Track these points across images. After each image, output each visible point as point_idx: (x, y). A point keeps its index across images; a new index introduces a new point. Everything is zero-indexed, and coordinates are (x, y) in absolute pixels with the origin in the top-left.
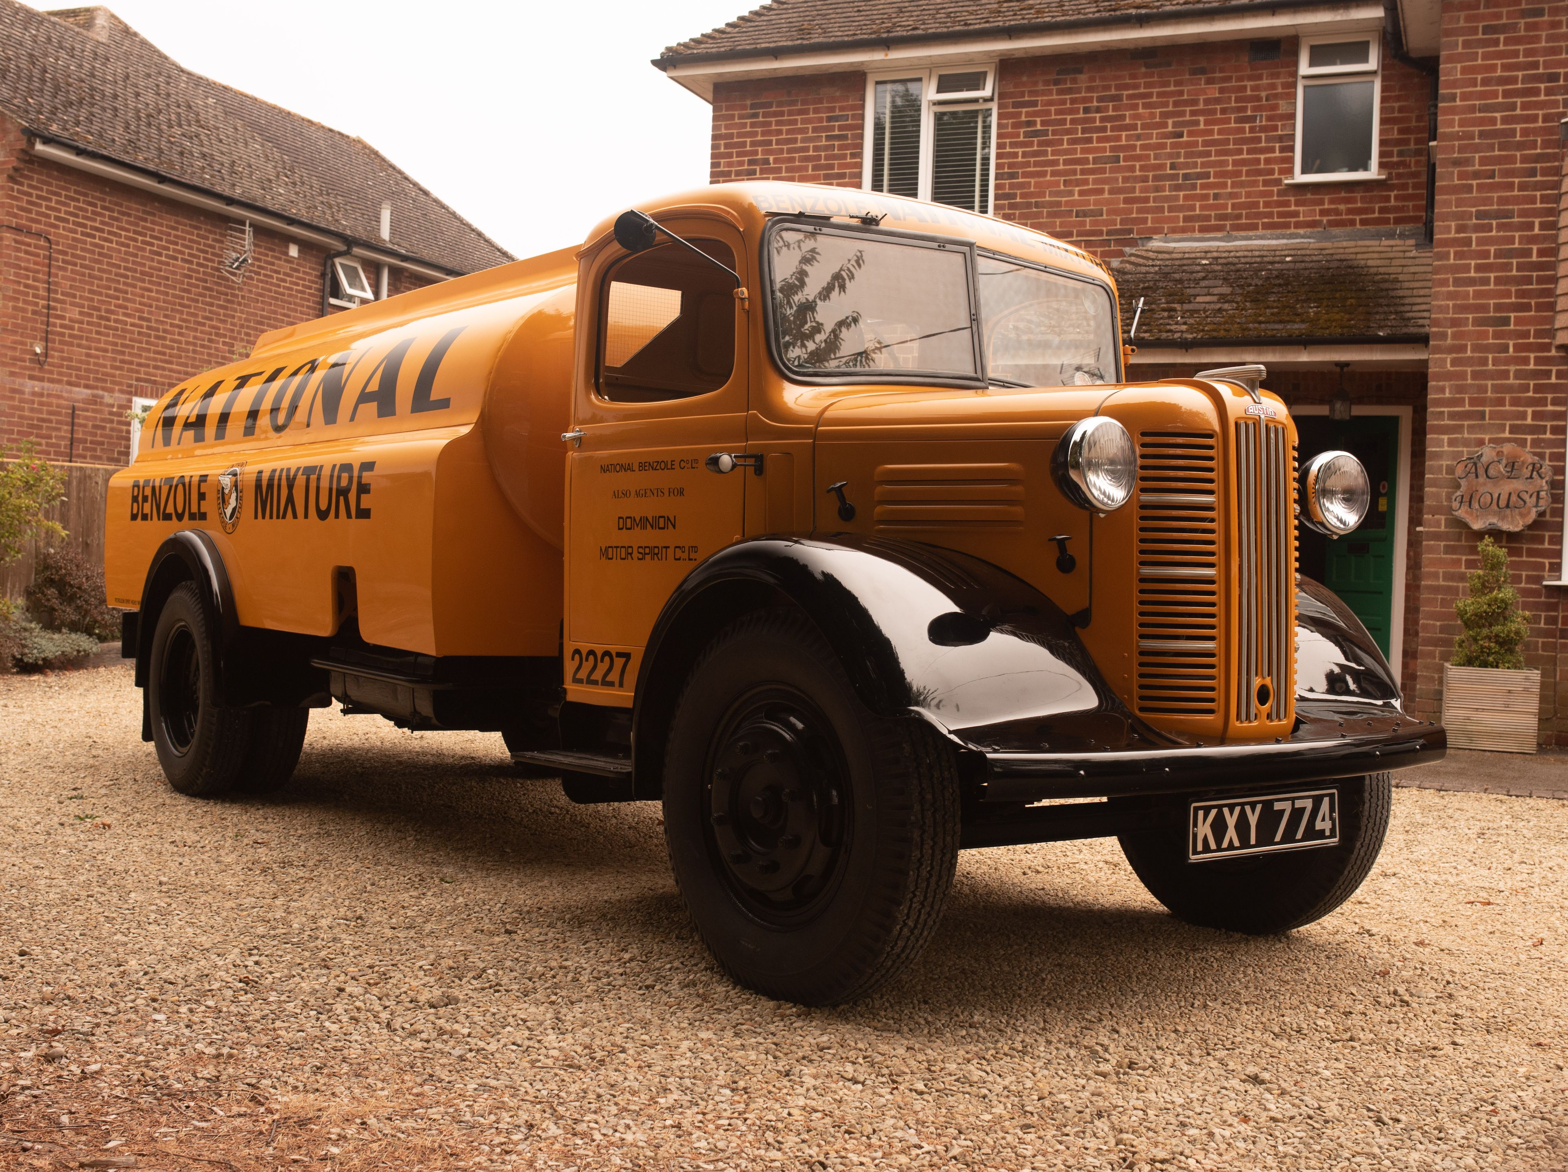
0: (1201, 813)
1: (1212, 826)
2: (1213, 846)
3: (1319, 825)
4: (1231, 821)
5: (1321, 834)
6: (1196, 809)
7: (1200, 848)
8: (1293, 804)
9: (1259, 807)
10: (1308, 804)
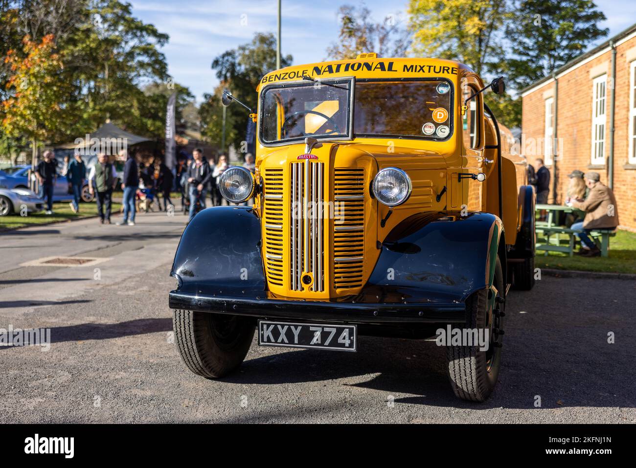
0: (265, 327)
1: (271, 332)
2: (273, 340)
3: (340, 340)
4: (283, 331)
5: (343, 345)
6: (262, 324)
7: (265, 340)
8: (323, 329)
9: (299, 328)
10: (334, 331)
